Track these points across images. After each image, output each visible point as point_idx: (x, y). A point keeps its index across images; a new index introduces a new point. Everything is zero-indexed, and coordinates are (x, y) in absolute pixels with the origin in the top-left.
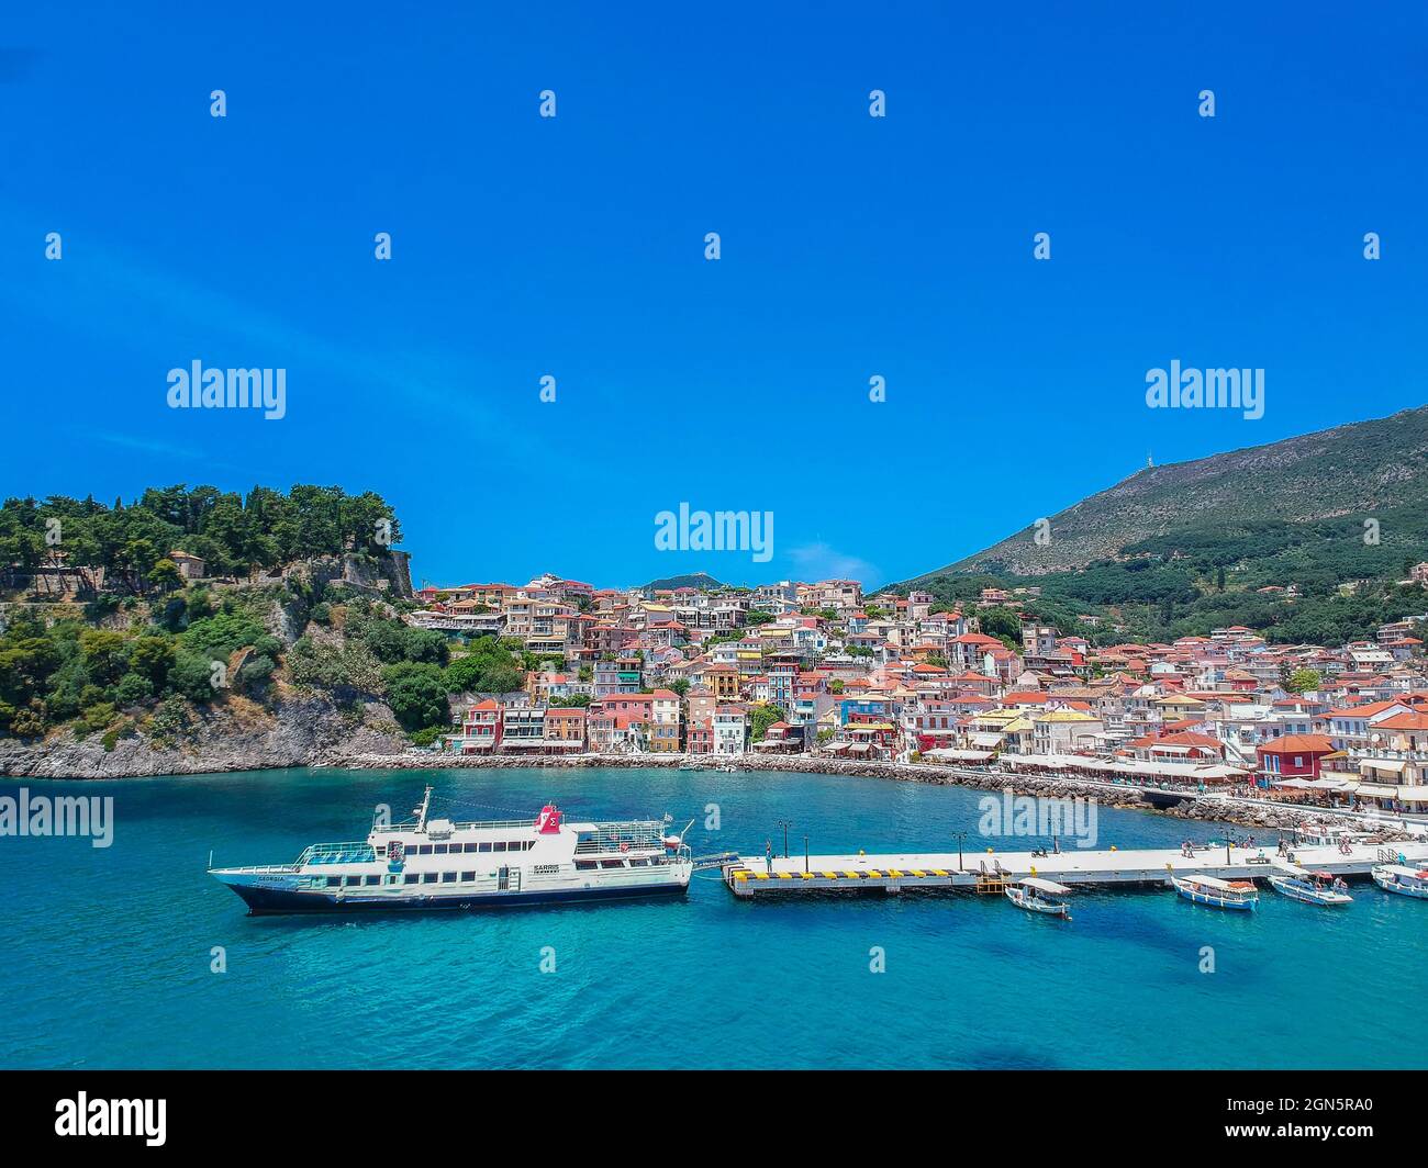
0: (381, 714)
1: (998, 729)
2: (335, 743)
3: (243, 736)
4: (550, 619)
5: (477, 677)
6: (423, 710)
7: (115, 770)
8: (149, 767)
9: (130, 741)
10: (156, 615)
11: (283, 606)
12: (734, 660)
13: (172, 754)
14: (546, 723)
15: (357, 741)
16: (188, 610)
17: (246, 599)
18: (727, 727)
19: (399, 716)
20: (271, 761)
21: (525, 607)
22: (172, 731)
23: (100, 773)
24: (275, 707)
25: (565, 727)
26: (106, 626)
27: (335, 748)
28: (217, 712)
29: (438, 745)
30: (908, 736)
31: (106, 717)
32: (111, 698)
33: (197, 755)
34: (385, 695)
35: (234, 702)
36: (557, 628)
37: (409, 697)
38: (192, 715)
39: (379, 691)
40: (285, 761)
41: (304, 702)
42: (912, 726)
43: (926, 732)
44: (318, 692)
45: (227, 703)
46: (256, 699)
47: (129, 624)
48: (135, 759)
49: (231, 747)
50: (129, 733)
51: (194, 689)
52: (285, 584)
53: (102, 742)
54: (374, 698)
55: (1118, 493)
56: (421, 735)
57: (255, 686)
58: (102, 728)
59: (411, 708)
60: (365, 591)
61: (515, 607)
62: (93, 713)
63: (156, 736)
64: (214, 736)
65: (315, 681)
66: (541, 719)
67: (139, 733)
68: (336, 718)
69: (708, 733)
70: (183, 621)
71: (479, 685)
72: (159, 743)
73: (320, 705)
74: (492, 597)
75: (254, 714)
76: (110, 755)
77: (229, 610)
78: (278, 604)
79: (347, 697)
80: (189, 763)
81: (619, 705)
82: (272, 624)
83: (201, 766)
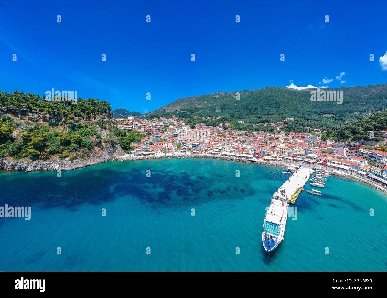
0: (119, 148)
1: (217, 148)
2: (113, 154)
3: (98, 156)
4: (141, 127)
5: (133, 139)
6: (126, 146)
7: (75, 167)
8: (82, 165)
9: (77, 160)
10: (69, 127)
11: (99, 126)
12: (170, 135)
13: (86, 161)
14: (149, 149)
15: (116, 153)
16: (77, 126)
17: (90, 124)
18: (175, 148)
19: (122, 148)
20: (104, 160)
21: (136, 125)
22: (85, 156)
23: (71, 168)
24: (102, 149)
25: (152, 149)
26: (56, 129)
27: (113, 155)
28: (93, 151)
29: (130, 153)
30: (203, 149)
31: (68, 154)
32: (68, 149)
33: (90, 161)
34: (119, 144)
35: (95, 148)
36: (142, 129)
37: (125, 144)
38: (88, 152)
39: (118, 143)
40: (106, 160)
41: (107, 147)
42: (204, 148)
43: (206, 149)
44: (109, 144)
45: (94, 148)
46: (99, 147)
47: (62, 129)
48: (78, 164)
49: (97, 158)
50: (76, 158)
51: (88, 147)
52: (99, 121)
53: (70, 160)
54: (117, 144)
55: (178, 101)
56: (126, 151)
57: (99, 144)
58: (68, 157)
59: (125, 146)
60: (109, 122)
61: (135, 125)
62: (64, 153)
63: (82, 158)
64: (93, 156)
65: (108, 142)
66: (148, 148)
67: (78, 158)
68: (112, 149)
69: (172, 149)
70: (76, 128)
71: (134, 141)
72: (83, 159)
73: (110, 147)
74: (127, 121)
75: (99, 150)
76: (72, 164)
77: (87, 127)
78: (98, 126)
79: (113, 144)
80: (90, 163)
81: (158, 144)
82: (97, 130)
83: (92, 163)
